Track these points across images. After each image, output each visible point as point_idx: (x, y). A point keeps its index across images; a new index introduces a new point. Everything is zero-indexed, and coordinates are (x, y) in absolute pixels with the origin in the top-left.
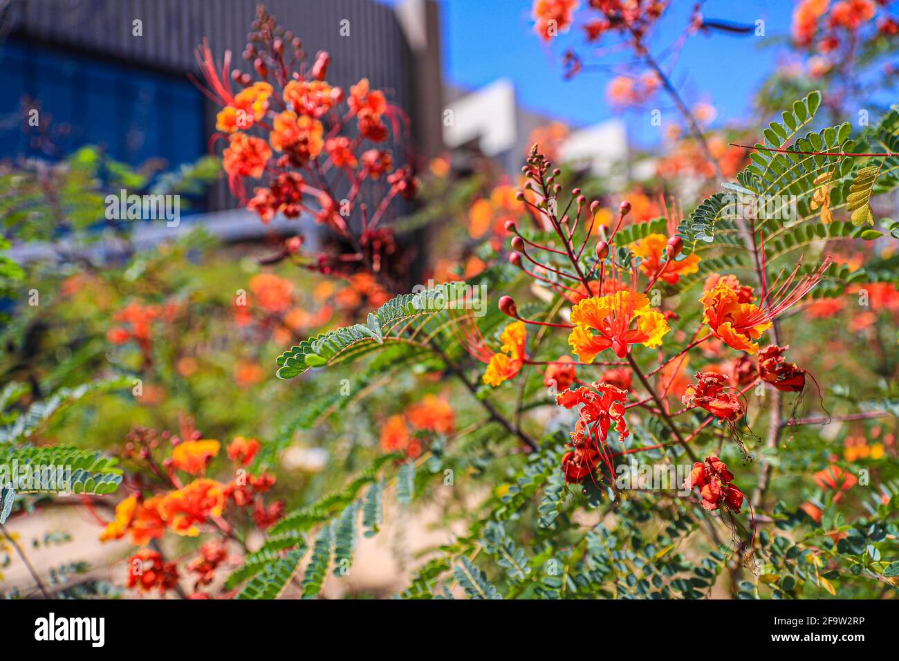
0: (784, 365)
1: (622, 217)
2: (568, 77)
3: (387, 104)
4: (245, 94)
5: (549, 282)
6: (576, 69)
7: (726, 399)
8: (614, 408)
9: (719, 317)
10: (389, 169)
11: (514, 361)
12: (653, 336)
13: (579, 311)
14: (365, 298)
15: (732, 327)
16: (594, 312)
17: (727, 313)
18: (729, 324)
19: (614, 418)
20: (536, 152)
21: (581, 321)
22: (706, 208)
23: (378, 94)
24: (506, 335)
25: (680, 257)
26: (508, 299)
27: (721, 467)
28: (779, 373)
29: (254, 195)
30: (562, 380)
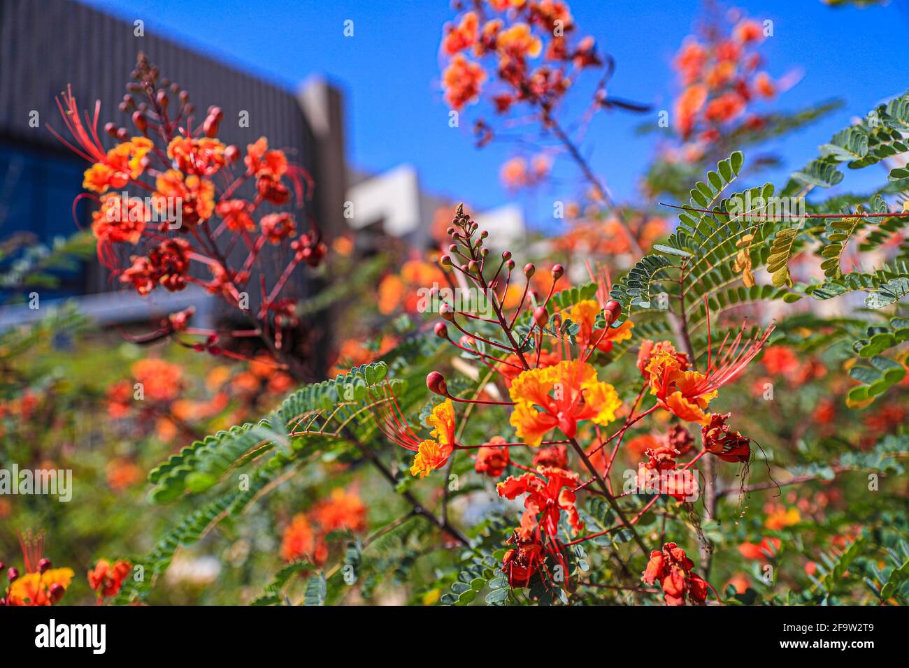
0: (729, 434)
1: (555, 281)
2: (480, 145)
3: (288, 165)
4: (121, 149)
5: (479, 354)
6: (489, 137)
8: (564, 496)
9: (665, 386)
10: (293, 234)
11: (444, 446)
12: (602, 410)
13: (520, 386)
14: (264, 381)
15: (683, 396)
16: (536, 386)
17: (671, 382)
18: (679, 393)
19: (566, 508)
20: (461, 212)
21: (523, 397)
22: (639, 271)
23: (278, 153)
24: (434, 417)
25: (617, 324)
26: (436, 375)
27: (680, 555)
28: (723, 442)
29: (131, 264)
30: (495, 463)
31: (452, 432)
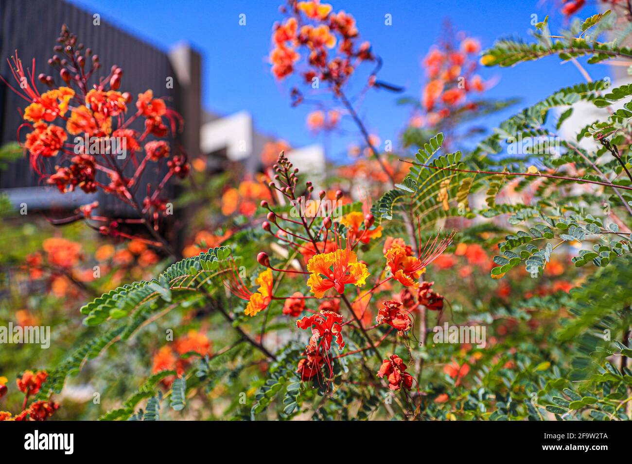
0: (432, 294)
2: (294, 105)
3: (166, 109)
4: (52, 94)
5: (289, 242)
6: (300, 101)
7: (402, 318)
8: (335, 327)
9: (396, 266)
10: (167, 156)
11: (266, 297)
12: (360, 279)
13: (313, 263)
15: (404, 272)
16: (322, 263)
17: (400, 263)
18: (402, 271)
19: (335, 334)
20: (283, 156)
21: (315, 270)
22: (387, 198)
23: (160, 101)
24: (260, 280)
25: (373, 228)
26: (264, 254)
27: (399, 361)
28: (429, 299)
30: (296, 309)
31: (270, 289)
